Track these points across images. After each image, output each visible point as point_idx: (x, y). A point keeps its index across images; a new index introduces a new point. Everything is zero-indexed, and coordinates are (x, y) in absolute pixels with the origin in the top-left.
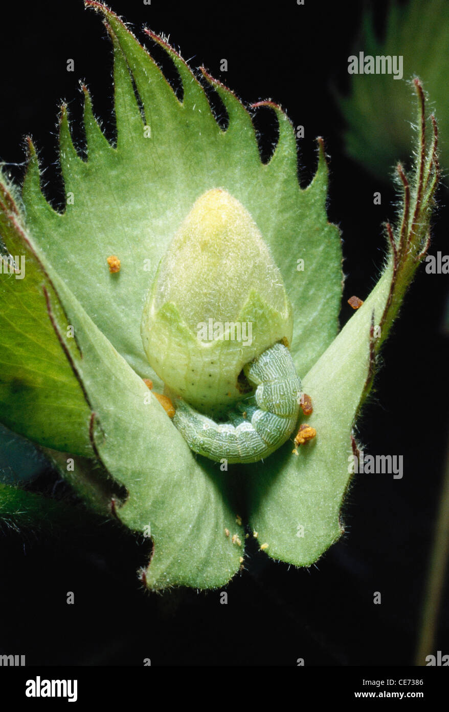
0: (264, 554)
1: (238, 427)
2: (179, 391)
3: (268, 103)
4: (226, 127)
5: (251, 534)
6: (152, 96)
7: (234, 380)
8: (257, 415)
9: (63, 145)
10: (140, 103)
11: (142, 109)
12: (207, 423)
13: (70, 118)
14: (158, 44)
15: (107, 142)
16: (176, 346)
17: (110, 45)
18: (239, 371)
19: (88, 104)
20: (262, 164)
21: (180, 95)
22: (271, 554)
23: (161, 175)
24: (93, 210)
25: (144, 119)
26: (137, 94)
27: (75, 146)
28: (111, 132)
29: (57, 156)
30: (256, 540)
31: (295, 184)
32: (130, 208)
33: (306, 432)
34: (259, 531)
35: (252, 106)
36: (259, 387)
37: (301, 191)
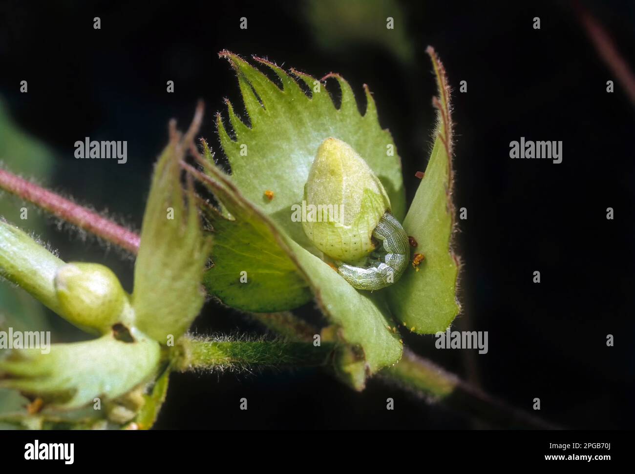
0: (414, 334)
1: (378, 268)
2: (338, 257)
3: (331, 75)
4: (311, 96)
5: (402, 325)
6: (265, 93)
7: (369, 242)
8: (389, 257)
9: (222, 137)
10: (259, 99)
11: (260, 101)
12: (360, 271)
13: (223, 120)
14: (263, 63)
15: (246, 127)
16: (331, 233)
17: (234, 72)
18: (370, 236)
19: (231, 109)
20: (337, 110)
21: (281, 87)
22: (418, 332)
23: (282, 135)
24: (248, 167)
25: (264, 107)
26: (256, 94)
27: (229, 135)
28: (246, 120)
29: (219, 144)
30: (405, 327)
31: (358, 115)
32: (269, 160)
33: (419, 258)
34: (406, 321)
35: (323, 79)
36: (384, 241)
37: (363, 118)
